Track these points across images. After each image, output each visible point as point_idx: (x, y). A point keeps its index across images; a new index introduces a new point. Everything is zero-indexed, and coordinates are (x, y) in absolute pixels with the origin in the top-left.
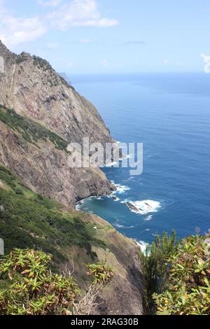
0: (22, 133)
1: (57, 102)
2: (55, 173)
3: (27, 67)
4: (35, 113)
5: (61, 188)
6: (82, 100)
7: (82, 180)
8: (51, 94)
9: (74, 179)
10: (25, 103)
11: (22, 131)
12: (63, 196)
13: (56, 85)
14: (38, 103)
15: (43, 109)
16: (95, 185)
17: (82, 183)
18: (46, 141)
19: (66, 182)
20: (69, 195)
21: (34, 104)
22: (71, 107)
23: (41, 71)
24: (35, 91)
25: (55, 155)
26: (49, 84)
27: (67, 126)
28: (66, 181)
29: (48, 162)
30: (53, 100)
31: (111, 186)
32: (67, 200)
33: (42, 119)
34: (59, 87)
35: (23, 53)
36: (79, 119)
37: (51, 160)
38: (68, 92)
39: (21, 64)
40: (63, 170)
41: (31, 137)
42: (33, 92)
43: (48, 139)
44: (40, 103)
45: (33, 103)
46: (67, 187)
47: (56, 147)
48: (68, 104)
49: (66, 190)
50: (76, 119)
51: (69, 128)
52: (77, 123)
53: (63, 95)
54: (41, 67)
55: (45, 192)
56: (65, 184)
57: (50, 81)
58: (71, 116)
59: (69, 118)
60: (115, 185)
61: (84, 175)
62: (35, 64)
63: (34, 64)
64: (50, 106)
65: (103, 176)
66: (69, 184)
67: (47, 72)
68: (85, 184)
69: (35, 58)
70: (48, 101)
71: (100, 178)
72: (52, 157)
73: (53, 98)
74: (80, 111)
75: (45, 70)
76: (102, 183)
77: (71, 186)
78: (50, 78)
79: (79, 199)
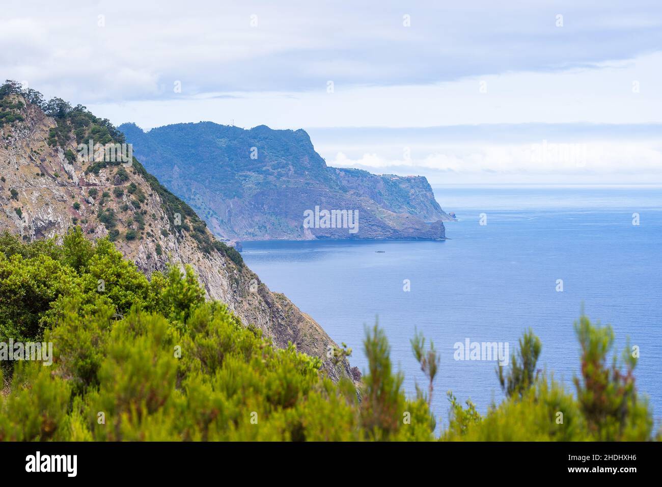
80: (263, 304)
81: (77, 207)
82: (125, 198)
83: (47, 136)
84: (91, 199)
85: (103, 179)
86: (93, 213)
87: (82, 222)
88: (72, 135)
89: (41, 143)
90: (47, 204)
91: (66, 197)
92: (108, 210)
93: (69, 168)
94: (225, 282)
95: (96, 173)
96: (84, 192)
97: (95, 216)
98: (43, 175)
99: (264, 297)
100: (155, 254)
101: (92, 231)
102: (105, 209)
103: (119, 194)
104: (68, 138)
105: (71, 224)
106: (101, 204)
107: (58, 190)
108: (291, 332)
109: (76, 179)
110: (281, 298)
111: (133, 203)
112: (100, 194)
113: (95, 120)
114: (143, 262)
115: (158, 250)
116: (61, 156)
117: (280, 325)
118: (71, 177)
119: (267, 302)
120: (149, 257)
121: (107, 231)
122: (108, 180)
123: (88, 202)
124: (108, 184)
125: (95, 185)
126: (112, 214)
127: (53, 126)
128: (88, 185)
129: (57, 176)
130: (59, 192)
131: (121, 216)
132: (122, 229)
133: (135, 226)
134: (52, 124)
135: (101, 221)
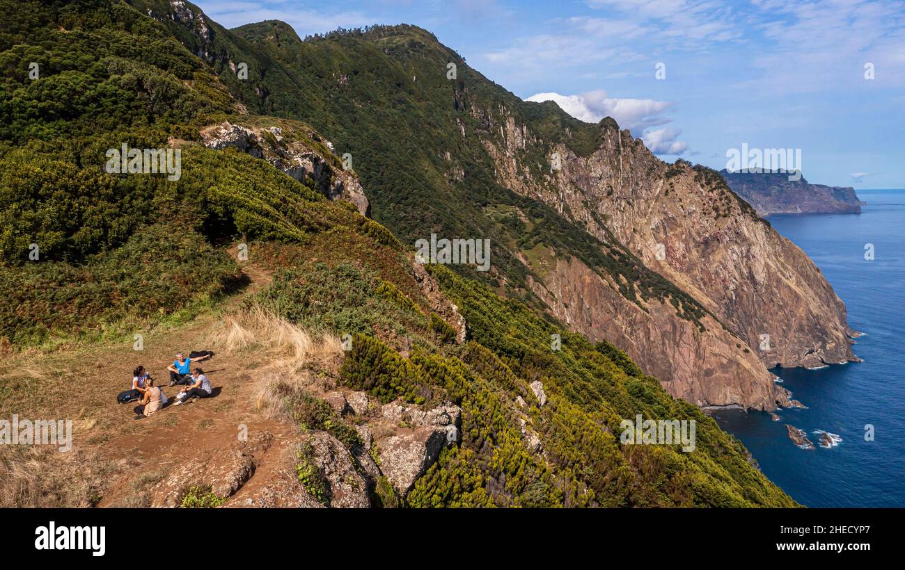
0: (623, 285)
1: (722, 245)
3: (682, 185)
4: (677, 260)
6: (783, 246)
7: (718, 374)
8: (713, 230)
9: (700, 369)
10: (665, 242)
11: (625, 282)
13: (725, 216)
14: (687, 245)
15: (694, 255)
18: (663, 302)
21: (679, 245)
22: (748, 256)
23: (704, 191)
24: (686, 224)
25: (674, 327)
26: (714, 214)
27: (732, 287)
29: (655, 334)
30: (716, 243)
31: (778, 397)
34: (730, 220)
36: (760, 277)
37: (663, 331)
39: (672, 180)
40: (684, 351)
41: (639, 294)
43: (667, 300)
44: (692, 245)
45: (677, 245)
47: (678, 314)
48: (744, 249)
50: (752, 277)
51: (735, 290)
52: (755, 284)
53: (737, 234)
54: (708, 183)
57: (716, 209)
58: (745, 271)
59: (741, 274)
61: (722, 367)
62: (697, 179)
63: (695, 181)
64: (709, 250)
68: (722, 382)
69: (699, 168)
70: (706, 242)
72: (667, 328)
73: (717, 238)
74: (767, 265)
75: (712, 191)
78: (719, 204)
80: (779, 242)
81: (704, 204)
82: (723, 201)
83: (694, 178)
84: (710, 202)
86: (710, 207)
87: (706, 210)
88: (703, 177)
89: (691, 181)
90: (693, 204)
91: (700, 201)
92: (717, 206)
93: (701, 190)
94: (763, 233)
96: (707, 199)
98: (692, 193)
99: (779, 239)
100: (735, 223)
101: (710, 214)
103: (721, 200)
104: (702, 179)
106: (714, 203)
108: (790, 253)
109: (704, 195)
110: (786, 240)
111: (726, 203)
112: (714, 200)
114: (730, 226)
115: (736, 221)
116: (699, 186)
117: (786, 250)
118: (702, 194)
120: (732, 224)
121: (716, 214)
122: (716, 194)
123: (708, 203)
124: (717, 196)
125: (711, 196)
128: (709, 196)
129: (697, 193)
130: (697, 199)
131: (722, 208)
132: (722, 213)
133: (727, 212)
134: (696, 173)
135: (714, 210)
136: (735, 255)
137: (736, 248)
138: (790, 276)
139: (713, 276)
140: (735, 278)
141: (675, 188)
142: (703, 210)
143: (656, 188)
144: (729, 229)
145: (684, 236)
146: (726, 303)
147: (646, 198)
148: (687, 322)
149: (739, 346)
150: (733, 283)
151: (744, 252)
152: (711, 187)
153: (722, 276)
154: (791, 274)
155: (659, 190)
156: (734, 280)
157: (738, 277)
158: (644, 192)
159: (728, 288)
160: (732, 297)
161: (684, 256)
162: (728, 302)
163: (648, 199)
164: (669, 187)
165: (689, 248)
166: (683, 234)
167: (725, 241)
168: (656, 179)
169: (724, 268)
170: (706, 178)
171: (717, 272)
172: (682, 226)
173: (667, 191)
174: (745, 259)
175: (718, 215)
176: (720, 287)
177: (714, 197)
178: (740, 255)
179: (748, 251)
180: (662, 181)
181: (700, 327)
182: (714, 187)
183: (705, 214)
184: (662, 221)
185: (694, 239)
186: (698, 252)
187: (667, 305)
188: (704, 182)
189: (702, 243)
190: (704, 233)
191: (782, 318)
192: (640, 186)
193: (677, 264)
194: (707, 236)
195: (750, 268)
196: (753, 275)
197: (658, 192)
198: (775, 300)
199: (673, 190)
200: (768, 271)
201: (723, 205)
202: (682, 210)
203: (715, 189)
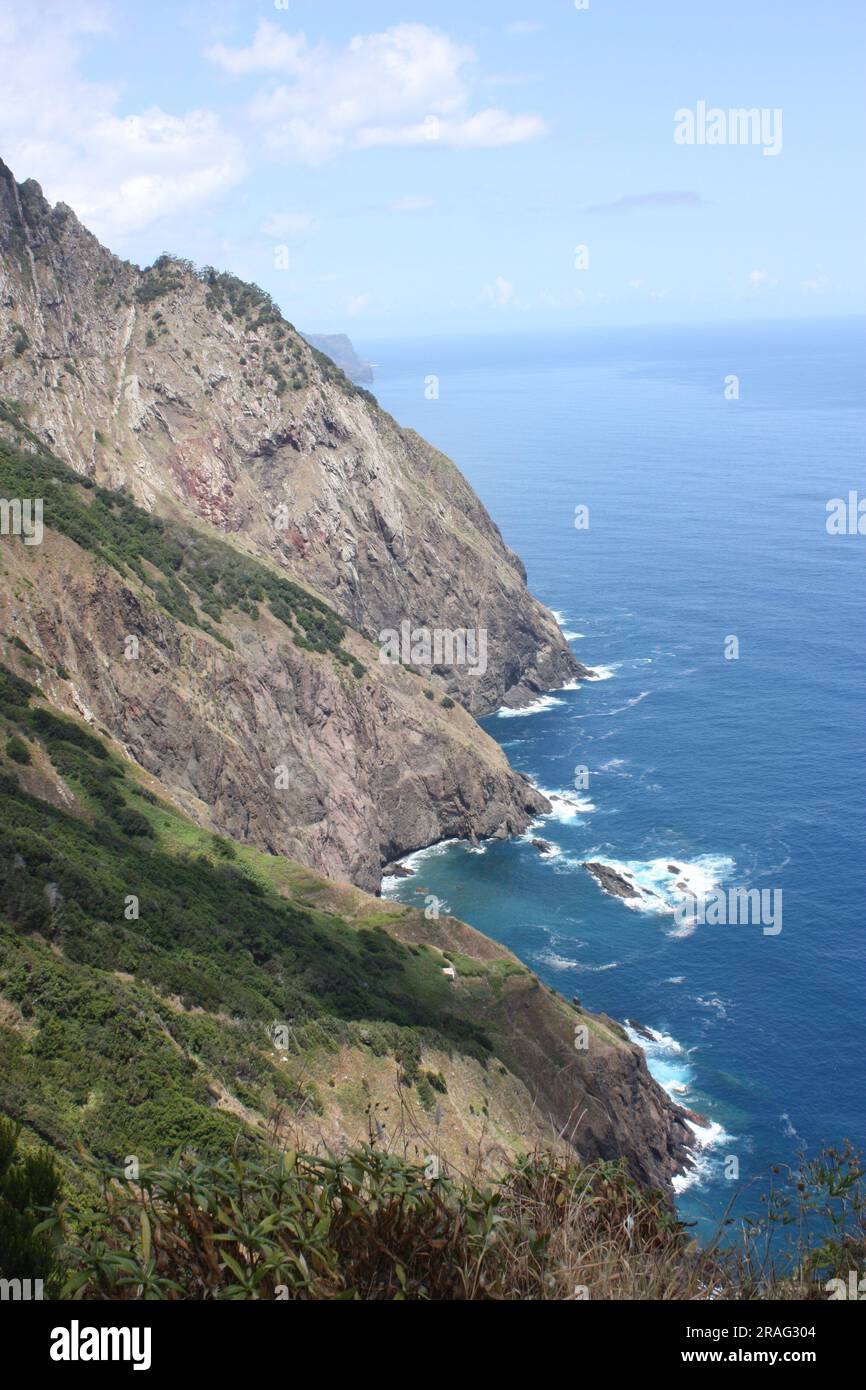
0: (160, 585)
1: (304, 455)
2: (292, 748)
3: (181, 315)
4: (215, 501)
5: (317, 807)
6: (409, 447)
7: (408, 774)
8: (277, 424)
9: (373, 773)
10: (174, 462)
11: (158, 576)
12: (327, 839)
13: (297, 387)
14: (227, 462)
15: (247, 485)
16: (460, 793)
17: (408, 787)
18: (256, 616)
19: (341, 785)
20: (351, 836)
21: (212, 466)
22: (362, 476)
23: (236, 330)
24: (214, 411)
25: (295, 675)
26: (271, 382)
27: (347, 552)
28: (342, 777)
29: (263, 703)
30: (288, 450)
31: (529, 798)
32: (345, 858)
33: (242, 525)
34: (311, 395)
35: (163, 262)
36: (395, 522)
37: (277, 692)
38: (346, 413)
39: (158, 306)
40: (328, 732)
41: (196, 603)
42: (204, 418)
43: (263, 608)
44: (237, 460)
45: (206, 464)
46: (346, 806)
47: (297, 642)
48: (350, 460)
49: (341, 816)
50: (381, 525)
51: (354, 559)
52: (389, 538)
53: (330, 427)
54: (240, 312)
55: (253, 824)
56: (336, 792)
57: (275, 372)
58: (362, 511)
59: (355, 518)
60: (546, 794)
61: (413, 754)
62: (211, 302)
63: (209, 306)
64: (278, 471)
65: (494, 757)
66: (352, 790)
67: (262, 336)
68: (420, 791)
69: (212, 278)
70: (267, 451)
71: (480, 763)
72: (282, 680)
73: (286, 439)
74: (399, 492)
75: (253, 328)
76: (490, 784)
77: (362, 801)
78: (277, 359)
79: (395, 852)
80: (399, 438)
81: (243, 362)
82: (285, 352)
83: (204, 300)
84: (254, 355)
85: (263, 336)
86: (258, 366)
87: (250, 376)
88: (225, 298)
89: (200, 307)
90: (217, 361)
91: (232, 355)
92: (273, 363)
93: (229, 328)
94: (369, 421)
95: (255, 331)
96: (246, 347)
97: (261, 369)
98: (208, 335)
99: (398, 432)
100: (321, 400)
101: (262, 383)
102: (269, 363)
103: (279, 349)
104: (222, 301)
105: (242, 377)
106: (264, 358)
107: (224, 348)
108: (425, 462)
109: (237, 338)
110: (412, 432)
111: (294, 355)
112: (262, 349)
113: (243, 285)
114: (313, 408)
115: (323, 396)
116: (220, 318)
117: (415, 456)
118: (232, 336)
119: (402, 437)
120: (316, 404)
121: (276, 383)
122: (266, 336)
123: (252, 357)
124: (267, 340)
125: (255, 341)
126: (277, 367)
127: (207, 291)
128: (249, 342)
129: (220, 336)
130: (224, 350)
131: (287, 368)
132: (288, 380)
133: (299, 376)
134: (205, 289)
135: (269, 373)
136: (334, 479)
137: (331, 457)
138: (442, 513)
139: (304, 531)
140: (348, 531)
141: (170, 326)
142: (245, 374)
143: (122, 328)
144: (313, 416)
145: (217, 442)
146: (344, 592)
147: (103, 354)
148: (320, 656)
149: (430, 696)
150: (347, 541)
151: (351, 466)
152: (249, 319)
153: (323, 529)
154: (442, 508)
155: (129, 331)
156: (348, 536)
157: (352, 528)
158: (96, 338)
159: (339, 556)
160: (353, 577)
161: (228, 491)
162: (346, 588)
163: (108, 357)
164: (153, 323)
165: (234, 469)
166: (214, 436)
167: (308, 444)
168: (118, 306)
169: (324, 510)
170: (232, 300)
171: (311, 519)
172: (207, 418)
173: (150, 335)
174: (356, 484)
175: (282, 387)
176: (325, 556)
177: (264, 343)
178: (344, 475)
179: (358, 465)
180: (133, 311)
181: (352, 665)
182: (255, 317)
183: (250, 384)
184: (152, 408)
185: (237, 446)
186: (252, 477)
187: (267, 621)
188: (228, 308)
189: (256, 455)
190: (257, 430)
191: (456, 609)
192: (86, 323)
193: (218, 511)
194: (268, 436)
195: (371, 504)
196: (381, 519)
197: (128, 337)
198: (433, 571)
199: (166, 332)
200: (406, 507)
201: (287, 361)
202: (198, 379)
203: (260, 323)
